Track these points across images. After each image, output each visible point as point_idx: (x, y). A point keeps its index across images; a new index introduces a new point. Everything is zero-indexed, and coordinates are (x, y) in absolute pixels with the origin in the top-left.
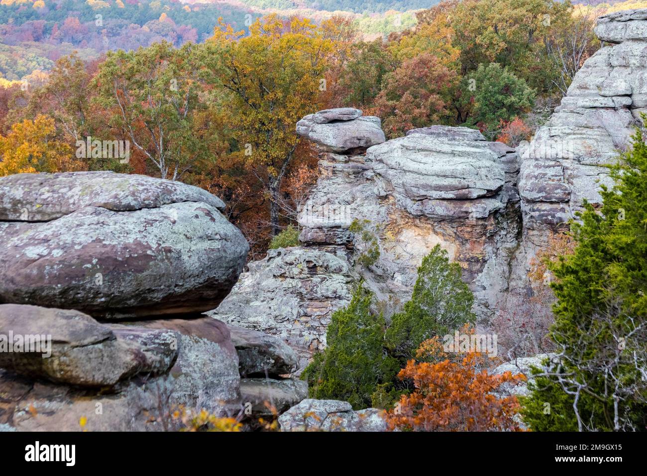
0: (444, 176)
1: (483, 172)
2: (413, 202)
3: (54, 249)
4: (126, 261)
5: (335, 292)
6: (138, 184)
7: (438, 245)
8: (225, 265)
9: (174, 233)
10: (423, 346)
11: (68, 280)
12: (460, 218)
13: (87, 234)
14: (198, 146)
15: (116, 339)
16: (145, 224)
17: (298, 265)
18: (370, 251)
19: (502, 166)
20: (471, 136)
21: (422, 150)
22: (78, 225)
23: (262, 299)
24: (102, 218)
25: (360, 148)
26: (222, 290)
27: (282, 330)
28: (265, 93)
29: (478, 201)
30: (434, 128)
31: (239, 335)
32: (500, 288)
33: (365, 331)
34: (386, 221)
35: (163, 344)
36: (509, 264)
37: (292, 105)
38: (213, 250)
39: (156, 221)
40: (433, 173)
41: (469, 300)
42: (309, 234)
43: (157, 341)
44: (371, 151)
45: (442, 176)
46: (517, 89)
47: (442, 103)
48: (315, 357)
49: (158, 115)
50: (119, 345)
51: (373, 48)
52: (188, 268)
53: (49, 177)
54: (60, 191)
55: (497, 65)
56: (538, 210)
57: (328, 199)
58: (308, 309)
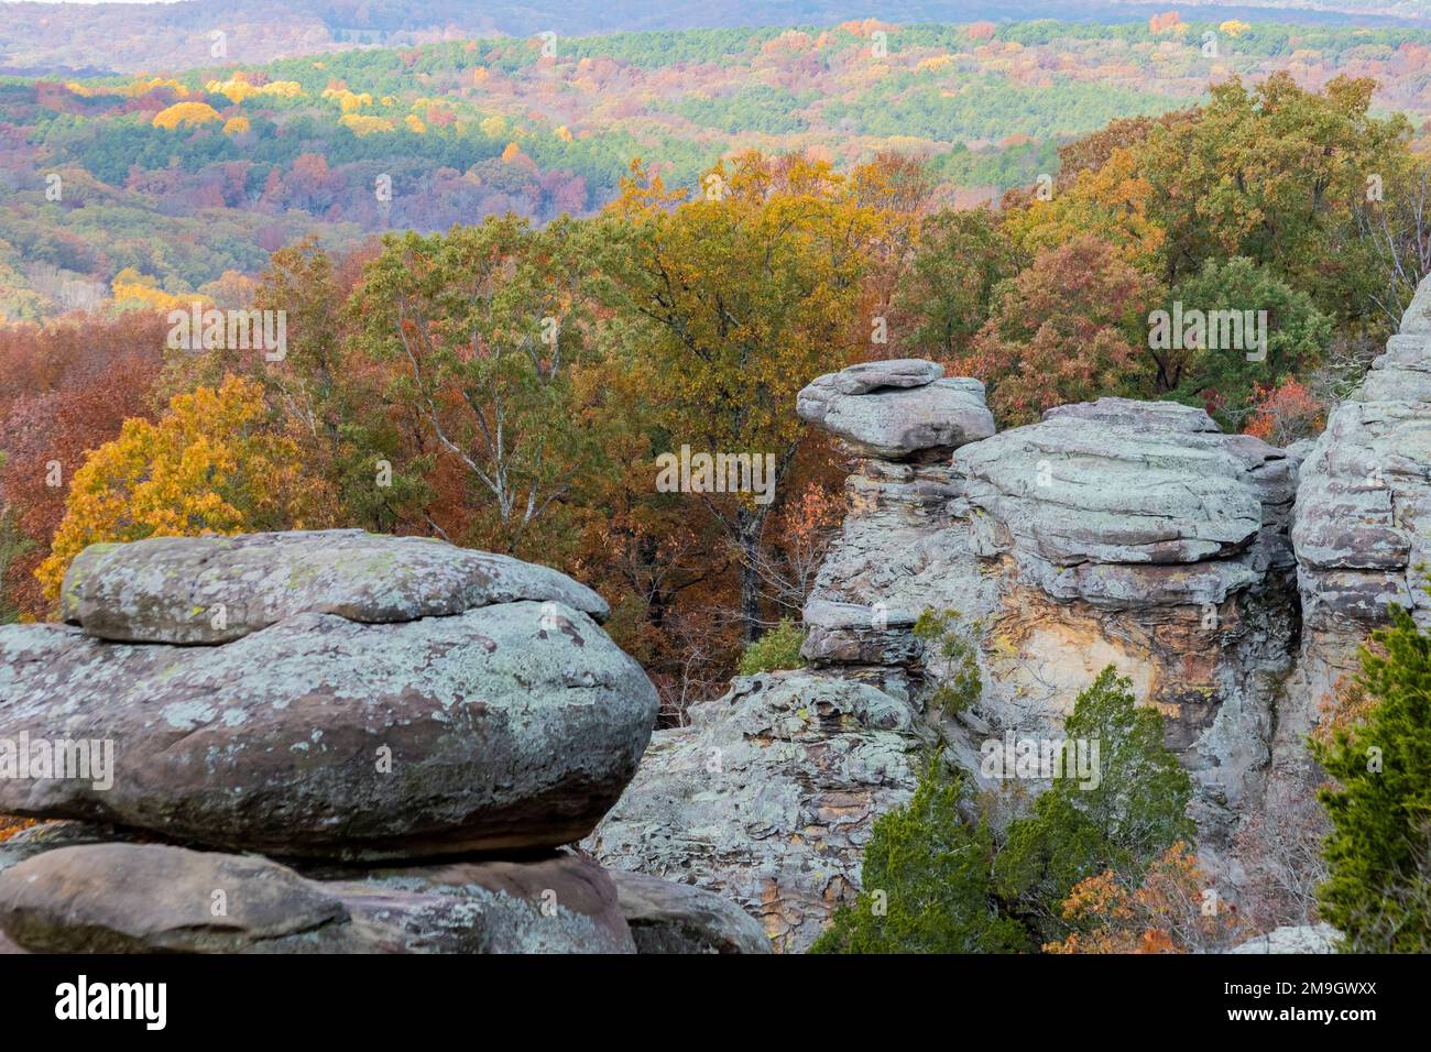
0: (1126, 512)
1: (1213, 502)
2: (1058, 569)
3: (228, 707)
4: (386, 735)
5: (881, 772)
6: (415, 563)
7: (1111, 668)
8: (604, 743)
9: (493, 671)
10: (1078, 893)
11: (257, 778)
12: (1161, 605)
13: (300, 675)
14: (582, 444)
15: (349, 919)
16: (428, 652)
17: (800, 712)
18: (961, 680)
19: (1257, 488)
20: (1188, 423)
21: (1077, 454)
22: (281, 655)
23: (719, 787)
24: (333, 639)
25: (939, 447)
26: (600, 797)
27: (763, 857)
28: (730, 326)
29: (1201, 568)
30: (1104, 404)
31: (641, 893)
32: (1252, 761)
33: (947, 859)
34: (997, 611)
35: (456, 930)
36: (1272, 709)
37: (790, 352)
38: (578, 709)
39: (454, 645)
40: (1102, 506)
41: (1181, 789)
42: (824, 642)
43: (442, 923)
44: (962, 457)
45: (1120, 512)
46: (1291, 316)
47: (1123, 346)
48: (837, 917)
49: (494, 375)
50: (358, 934)
51: (970, 225)
52: (522, 751)
53: (222, 545)
54: (244, 578)
55: (1247, 262)
56: (1336, 587)
57: (869, 562)
58: (820, 810)
